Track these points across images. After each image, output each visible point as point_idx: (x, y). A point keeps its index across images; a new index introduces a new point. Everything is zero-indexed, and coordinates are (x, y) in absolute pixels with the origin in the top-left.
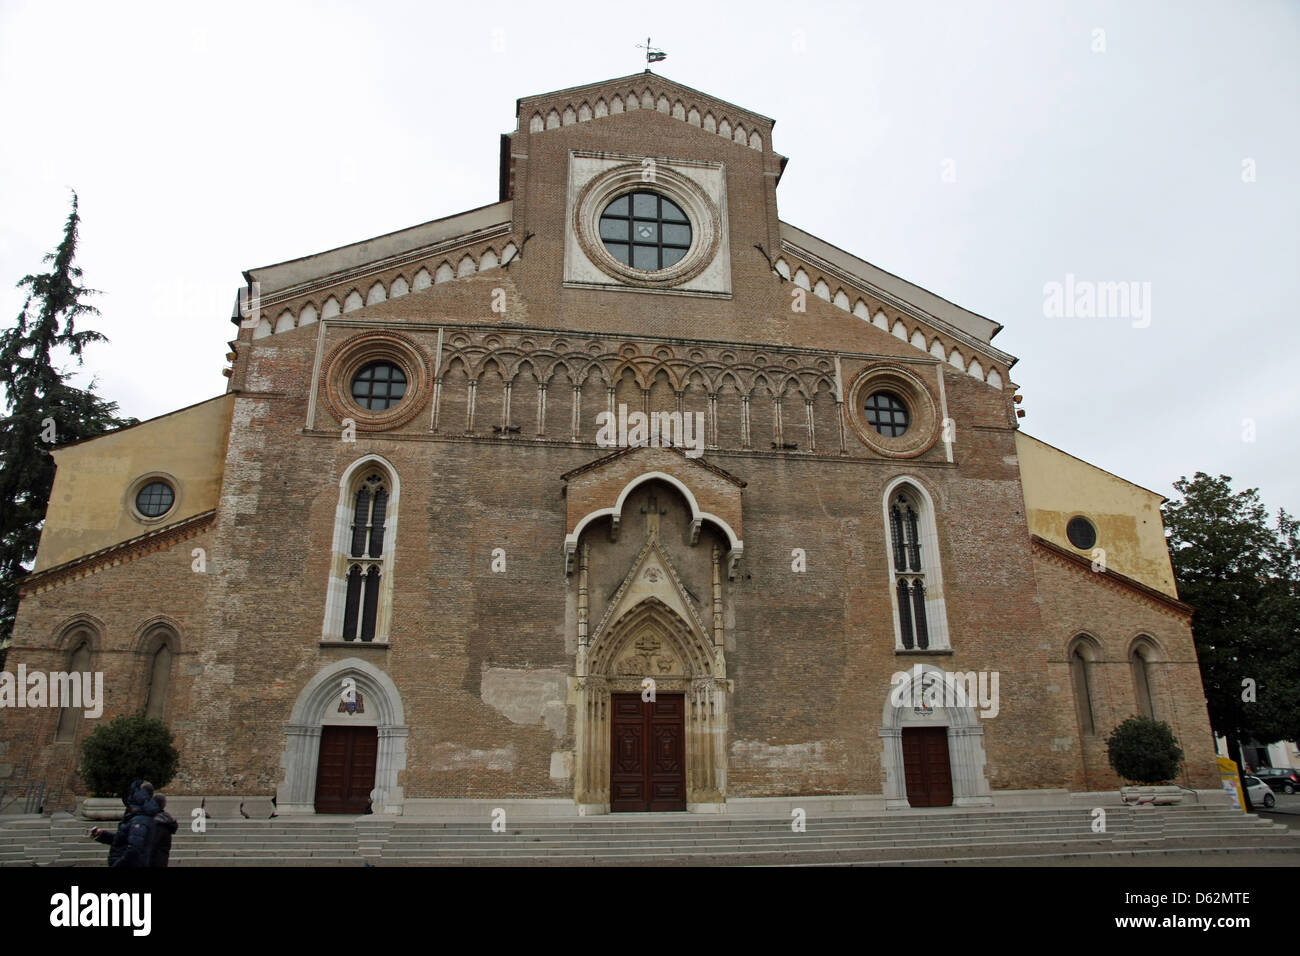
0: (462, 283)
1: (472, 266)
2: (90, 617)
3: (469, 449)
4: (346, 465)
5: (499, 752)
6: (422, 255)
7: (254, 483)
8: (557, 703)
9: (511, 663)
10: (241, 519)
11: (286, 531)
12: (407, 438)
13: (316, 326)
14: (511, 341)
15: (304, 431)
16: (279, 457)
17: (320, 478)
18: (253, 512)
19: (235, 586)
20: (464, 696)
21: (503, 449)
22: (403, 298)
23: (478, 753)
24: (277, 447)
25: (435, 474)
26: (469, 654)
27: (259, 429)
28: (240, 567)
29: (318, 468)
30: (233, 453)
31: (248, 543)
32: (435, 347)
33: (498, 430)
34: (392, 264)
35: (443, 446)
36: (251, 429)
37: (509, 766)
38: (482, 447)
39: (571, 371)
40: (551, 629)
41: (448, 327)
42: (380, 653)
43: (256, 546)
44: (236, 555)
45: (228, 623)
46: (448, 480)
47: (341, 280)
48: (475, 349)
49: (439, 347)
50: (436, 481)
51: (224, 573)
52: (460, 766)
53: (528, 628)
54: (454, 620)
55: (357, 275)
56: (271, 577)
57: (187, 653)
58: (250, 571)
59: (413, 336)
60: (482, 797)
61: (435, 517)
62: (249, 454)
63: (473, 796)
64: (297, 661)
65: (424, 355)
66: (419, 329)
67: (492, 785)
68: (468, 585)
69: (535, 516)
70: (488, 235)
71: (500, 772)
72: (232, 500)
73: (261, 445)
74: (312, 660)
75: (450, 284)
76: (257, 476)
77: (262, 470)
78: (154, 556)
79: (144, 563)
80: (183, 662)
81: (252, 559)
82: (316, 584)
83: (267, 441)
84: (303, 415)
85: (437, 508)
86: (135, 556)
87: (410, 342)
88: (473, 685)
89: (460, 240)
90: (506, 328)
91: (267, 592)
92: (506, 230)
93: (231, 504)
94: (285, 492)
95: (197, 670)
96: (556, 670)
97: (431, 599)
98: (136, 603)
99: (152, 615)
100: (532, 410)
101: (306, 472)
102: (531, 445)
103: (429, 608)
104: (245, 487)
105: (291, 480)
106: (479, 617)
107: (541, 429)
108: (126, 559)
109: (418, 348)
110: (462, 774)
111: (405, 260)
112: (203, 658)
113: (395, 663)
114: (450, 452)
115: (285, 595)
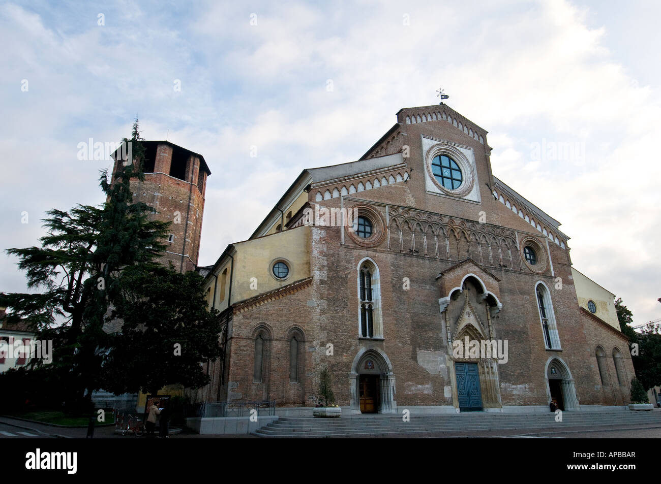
0: (391, 187)
1: (394, 180)
2: (265, 324)
3: (402, 258)
4: (358, 261)
5: (427, 386)
6: (376, 173)
7: (325, 266)
8: (443, 366)
9: (426, 348)
10: (322, 282)
11: (340, 288)
12: (380, 252)
13: (339, 198)
14: (412, 213)
15: (341, 245)
16: (333, 255)
17: (349, 266)
18: (326, 279)
19: (323, 311)
20: (412, 362)
21: (414, 259)
22: (370, 190)
23: (420, 386)
24: (332, 251)
25: (392, 268)
26: (411, 344)
27: (324, 242)
28: (324, 303)
29: (348, 262)
30: (315, 252)
31: (326, 292)
32: (386, 213)
33: (411, 251)
34: (366, 175)
35: (393, 256)
36: (320, 242)
37: (430, 392)
38: (407, 258)
39: (434, 229)
40: (438, 335)
41: (390, 206)
42: (381, 343)
43: (329, 294)
44: (322, 298)
45: (323, 329)
46: (397, 270)
47: (348, 179)
48: (400, 216)
49: (387, 214)
50: (393, 270)
51: (318, 306)
52: (415, 392)
53: (430, 334)
54: (405, 330)
55: (353, 178)
56: (336, 308)
57: (308, 341)
58: (328, 305)
59: (376, 207)
60: (423, 405)
61: (394, 286)
62: (321, 253)
63: (420, 405)
64: (350, 346)
65: (382, 216)
66: (379, 205)
67: (425, 400)
68: (408, 315)
69: (428, 288)
70: (399, 168)
71: (428, 395)
72: (317, 273)
73: (325, 249)
74: (356, 345)
75: (386, 187)
76: (325, 263)
77: (327, 261)
78: (288, 296)
79: (285, 300)
80: (307, 345)
81: (328, 300)
82: (353, 312)
83: (327, 247)
84: (339, 237)
85: (394, 282)
86: (281, 296)
87: (376, 210)
88: (414, 358)
89: (390, 168)
90: (410, 209)
91: (336, 315)
92: (405, 166)
93: (317, 275)
94: (337, 271)
95: (313, 349)
96: (441, 352)
97: (396, 320)
98: (284, 318)
99: (291, 324)
100: (422, 244)
101: (343, 263)
102: (423, 258)
103: (396, 324)
104: (322, 268)
105: (339, 266)
106: (414, 329)
107: (426, 252)
108: (277, 298)
109: (379, 213)
110: (415, 395)
111: (370, 174)
112: (314, 344)
113: (387, 347)
114: (396, 259)
115: (343, 316)
